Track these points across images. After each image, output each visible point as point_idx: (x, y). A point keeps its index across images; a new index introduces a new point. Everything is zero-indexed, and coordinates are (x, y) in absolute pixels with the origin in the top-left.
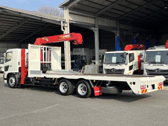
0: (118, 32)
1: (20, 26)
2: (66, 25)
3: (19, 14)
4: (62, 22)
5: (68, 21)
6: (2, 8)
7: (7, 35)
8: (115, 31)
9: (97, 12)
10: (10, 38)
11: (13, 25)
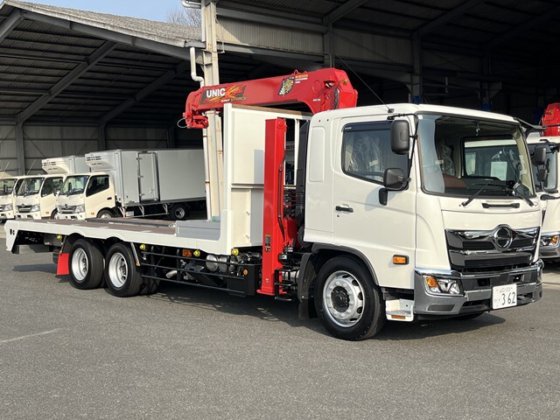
0: (417, 79)
1: (92, 66)
2: (206, 60)
3: (68, 27)
4: (192, 50)
5: (213, 47)
6: (21, 10)
7: (56, 100)
8: (406, 78)
9: (332, 11)
10: (70, 107)
11: (72, 65)
